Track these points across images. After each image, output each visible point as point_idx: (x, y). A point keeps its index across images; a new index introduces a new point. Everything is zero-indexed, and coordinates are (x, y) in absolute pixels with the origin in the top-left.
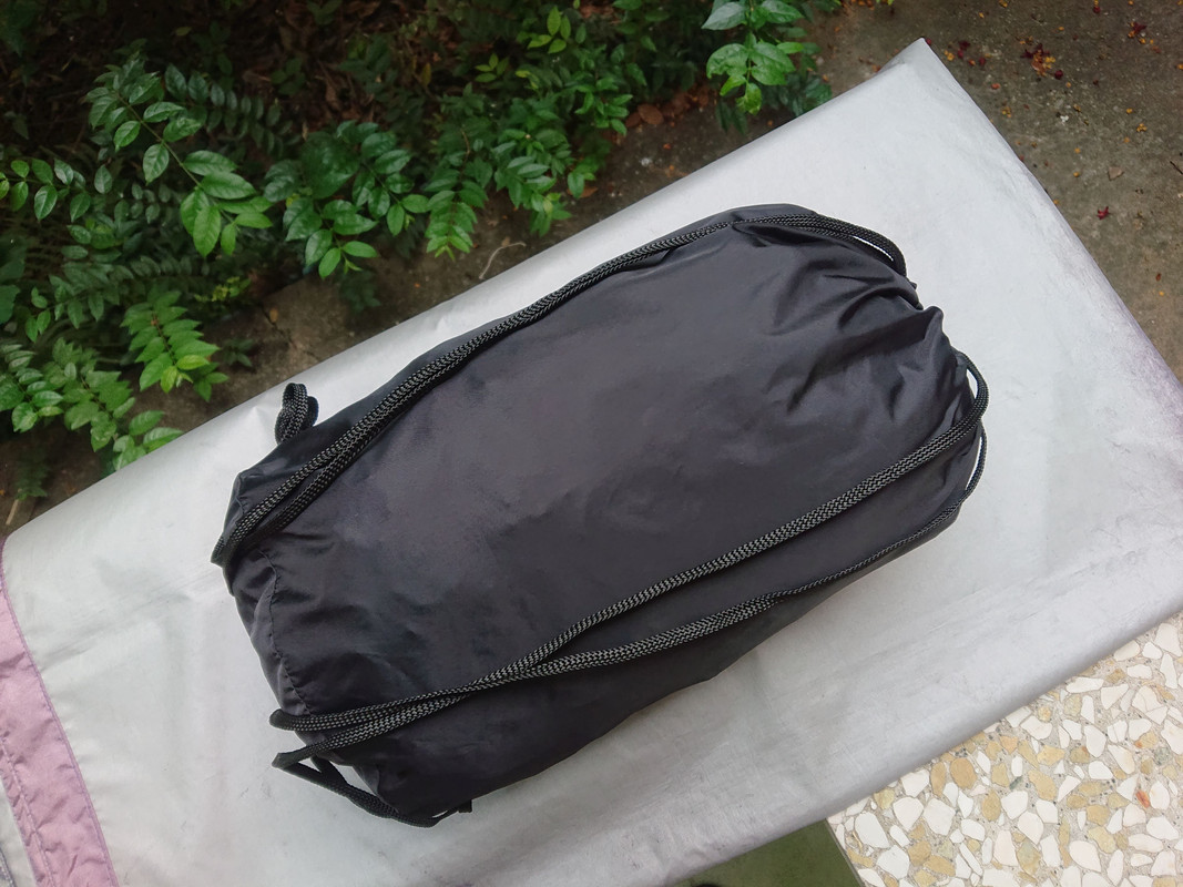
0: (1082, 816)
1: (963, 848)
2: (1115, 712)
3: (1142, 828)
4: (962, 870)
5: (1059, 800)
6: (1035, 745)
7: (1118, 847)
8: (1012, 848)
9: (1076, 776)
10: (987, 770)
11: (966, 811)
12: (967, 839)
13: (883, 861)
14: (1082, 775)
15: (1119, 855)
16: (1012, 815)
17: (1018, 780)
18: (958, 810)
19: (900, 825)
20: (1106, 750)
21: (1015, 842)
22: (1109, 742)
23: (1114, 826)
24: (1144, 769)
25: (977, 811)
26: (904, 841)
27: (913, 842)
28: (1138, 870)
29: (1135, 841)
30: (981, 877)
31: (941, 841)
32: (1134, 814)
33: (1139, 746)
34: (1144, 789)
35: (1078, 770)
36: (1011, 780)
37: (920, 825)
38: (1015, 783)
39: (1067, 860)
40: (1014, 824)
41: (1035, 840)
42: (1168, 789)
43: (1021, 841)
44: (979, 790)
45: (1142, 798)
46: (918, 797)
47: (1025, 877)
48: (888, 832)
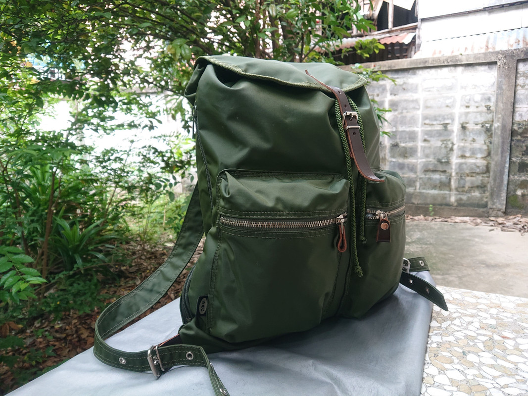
0: (497, 351)
2: (465, 325)
3: (518, 344)
4: (489, 386)
5: (484, 350)
6: (456, 342)
7: (520, 352)
8: (493, 370)
9: (478, 342)
10: (451, 355)
11: (462, 369)
12: (475, 376)
16: (478, 362)
17: (464, 352)
18: (458, 370)
19: (445, 385)
20: (476, 333)
21: (490, 367)
22: (474, 331)
23: (510, 347)
24: (494, 332)
25: (465, 367)
26: (455, 389)
27: (457, 387)
29: (521, 348)
30: (497, 383)
31: (467, 381)
32: (510, 342)
33: (483, 328)
34: (501, 335)
35: (476, 341)
36: (462, 353)
37: (452, 381)
38: (464, 354)
39: (514, 363)
40: (482, 363)
41: (496, 363)
42: (508, 332)
43: (492, 366)
44: (456, 361)
45: (504, 337)
46: (439, 374)
47: (509, 375)
48: (445, 390)
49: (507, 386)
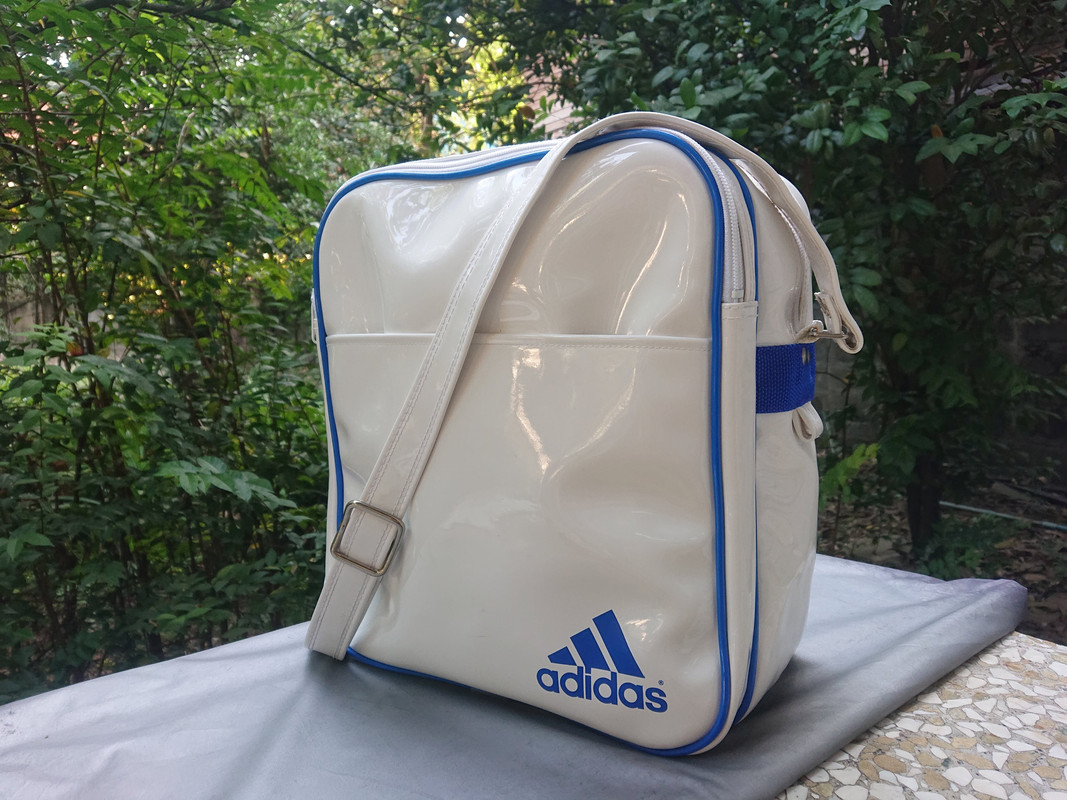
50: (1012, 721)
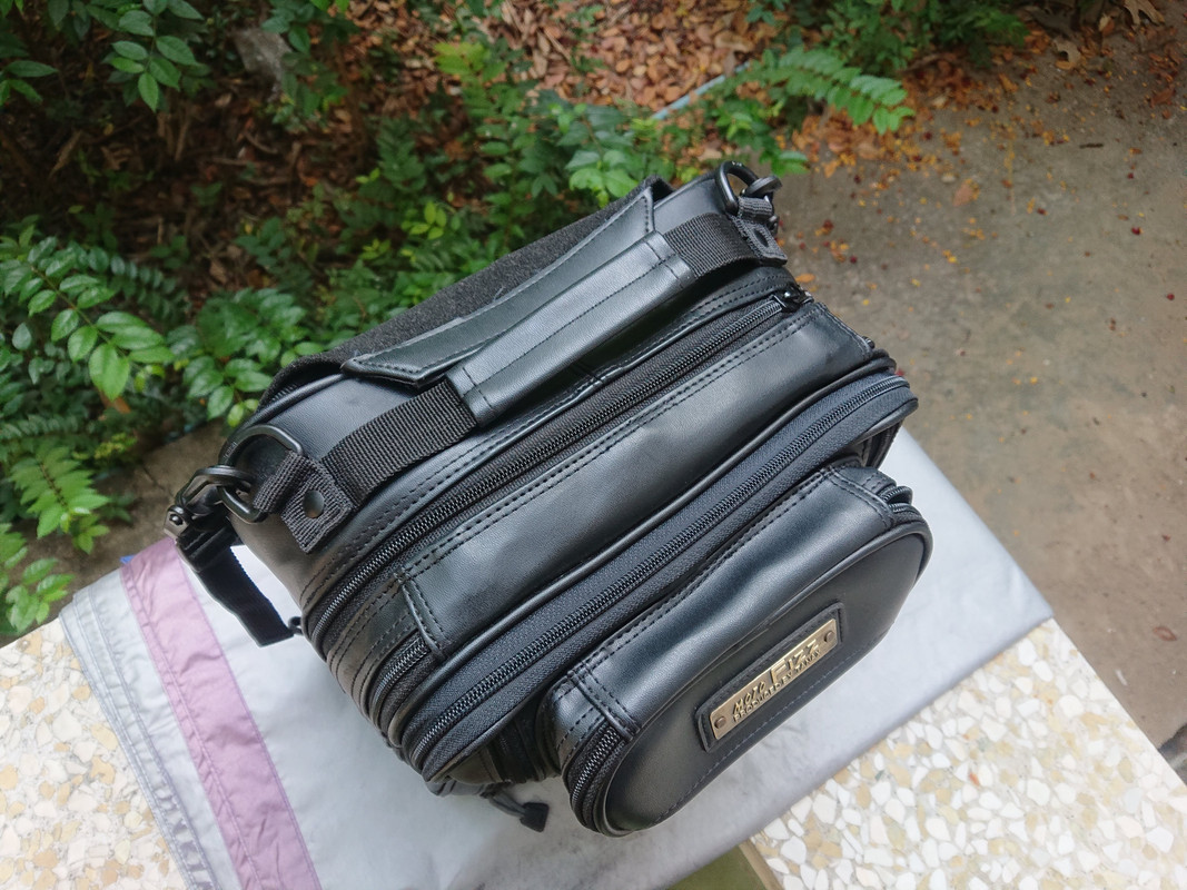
0: (932, 798)
1: (847, 833)
2: (946, 713)
3: (976, 802)
4: (847, 851)
5: (914, 787)
6: (892, 744)
7: (961, 819)
8: (883, 829)
9: (923, 765)
10: (857, 766)
11: (845, 802)
12: (849, 826)
13: (785, 850)
14: (929, 765)
15: (962, 825)
16: (880, 802)
17: (881, 773)
18: (839, 802)
19: (796, 819)
20: (944, 744)
21: (886, 823)
22: (945, 737)
23: (956, 803)
24: (973, 756)
25: (854, 801)
26: (800, 831)
27: (807, 832)
28: (977, 835)
29: (972, 813)
30: (863, 856)
31: (829, 828)
32: (969, 792)
33: (967, 738)
34: (974, 771)
35: (925, 761)
36: (876, 773)
37: (811, 816)
38: (879, 776)
39: (925, 834)
40: (882, 809)
41: (900, 822)
42: (991, 769)
43: (889, 822)
44: (853, 784)
45: (973, 778)
47: (896, 852)
48: (787, 826)
49: (869, 866)
50: (950, 727)
